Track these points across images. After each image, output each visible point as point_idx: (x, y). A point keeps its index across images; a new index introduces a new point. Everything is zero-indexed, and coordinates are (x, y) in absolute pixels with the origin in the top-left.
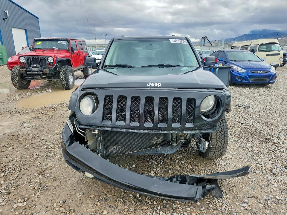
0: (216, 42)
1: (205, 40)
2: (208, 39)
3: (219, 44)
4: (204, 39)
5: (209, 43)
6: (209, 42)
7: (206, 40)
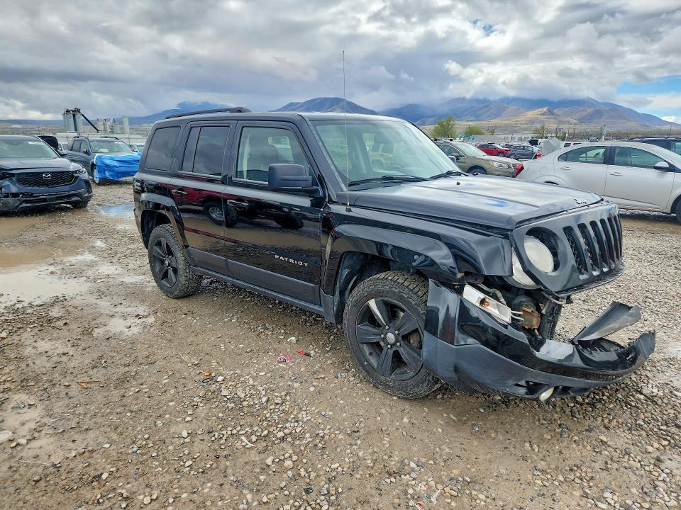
0: (108, 123)
1: (77, 116)
2: (83, 115)
3: (117, 128)
4: (74, 116)
5: (90, 126)
6: (89, 122)
7: (80, 119)
